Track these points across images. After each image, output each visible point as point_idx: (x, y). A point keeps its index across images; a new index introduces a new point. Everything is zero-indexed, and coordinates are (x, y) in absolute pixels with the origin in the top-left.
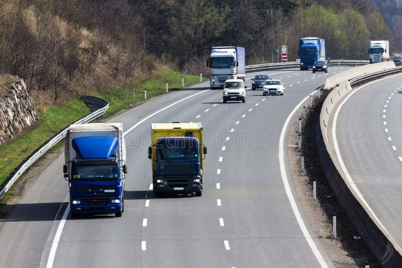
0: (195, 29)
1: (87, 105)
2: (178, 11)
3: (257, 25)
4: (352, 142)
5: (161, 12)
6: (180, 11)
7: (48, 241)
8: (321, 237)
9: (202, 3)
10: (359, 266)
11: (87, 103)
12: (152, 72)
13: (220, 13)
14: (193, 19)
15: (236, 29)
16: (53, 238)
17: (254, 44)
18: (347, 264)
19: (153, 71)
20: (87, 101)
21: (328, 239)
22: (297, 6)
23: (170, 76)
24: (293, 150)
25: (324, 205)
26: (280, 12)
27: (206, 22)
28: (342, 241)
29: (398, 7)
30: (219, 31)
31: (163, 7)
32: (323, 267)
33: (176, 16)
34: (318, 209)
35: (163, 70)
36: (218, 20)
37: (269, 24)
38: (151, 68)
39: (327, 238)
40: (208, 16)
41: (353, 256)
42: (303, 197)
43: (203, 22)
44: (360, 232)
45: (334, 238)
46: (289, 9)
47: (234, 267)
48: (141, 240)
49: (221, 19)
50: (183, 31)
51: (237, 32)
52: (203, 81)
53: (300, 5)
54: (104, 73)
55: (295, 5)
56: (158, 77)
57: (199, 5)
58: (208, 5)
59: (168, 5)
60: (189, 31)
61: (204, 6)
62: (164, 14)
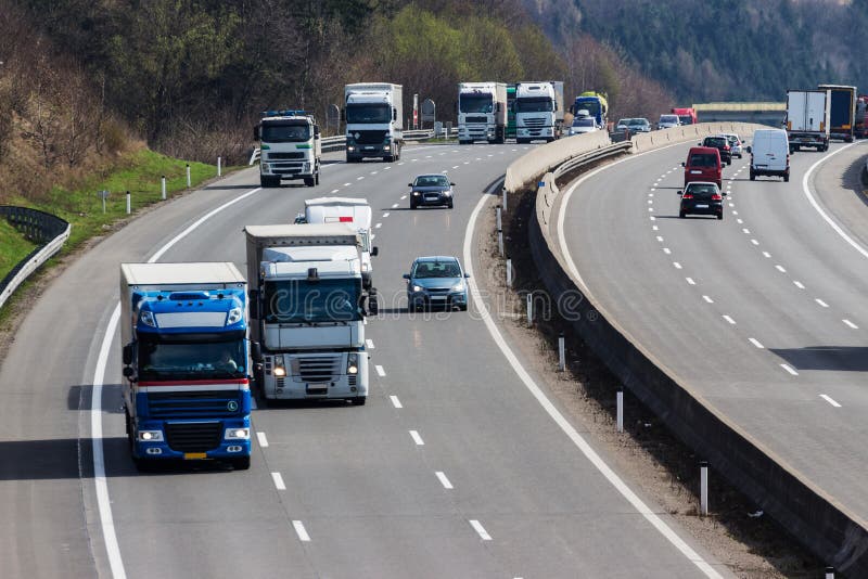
0: (166, 61)
1: (16, 226)
2: (127, 22)
3: (293, 52)
4: (633, 305)
5: (87, 25)
6: (130, 23)
7: (89, 520)
8: (675, 513)
9: (179, 6)
10: (786, 575)
11: (13, 221)
12: (116, 155)
13: (217, 27)
14: (159, 40)
15: (250, 61)
16: (97, 513)
17: (283, 93)
18: (760, 570)
19: (119, 153)
20: (13, 217)
21: (692, 518)
22: (371, 10)
23: (152, 163)
24: (515, 324)
25: (646, 443)
26: (336, 25)
27: (187, 45)
28: (723, 522)
29: (540, 12)
30: (217, 65)
31: (92, 14)
32: (710, 576)
33: (122, 34)
34: (638, 451)
35: (137, 151)
36: (214, 41)
37: (316, 51)
38: (114, 145)
39: (689, 514)
40: (192, 33)
41: (765, 554)
42: (594, 427)
43: (182, 46)
44: (757, 501)
45: (705, 516)
46: (355, 17)
47: (520, 576)
48: (290, 520)
49: (221, 39)
50: (139, 66)
51: (251, 68)
52: (223, 174)
53: (377, 9)
54: (29, 159)
55: (368, 9)
56: (129, 166)
57: (172, 9)
58: (193, 9)
59: (104, 10)
60: (151, 65)
61: (183, 10)
62: (96, 28)
